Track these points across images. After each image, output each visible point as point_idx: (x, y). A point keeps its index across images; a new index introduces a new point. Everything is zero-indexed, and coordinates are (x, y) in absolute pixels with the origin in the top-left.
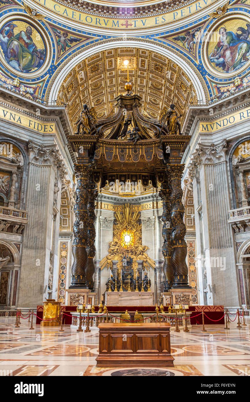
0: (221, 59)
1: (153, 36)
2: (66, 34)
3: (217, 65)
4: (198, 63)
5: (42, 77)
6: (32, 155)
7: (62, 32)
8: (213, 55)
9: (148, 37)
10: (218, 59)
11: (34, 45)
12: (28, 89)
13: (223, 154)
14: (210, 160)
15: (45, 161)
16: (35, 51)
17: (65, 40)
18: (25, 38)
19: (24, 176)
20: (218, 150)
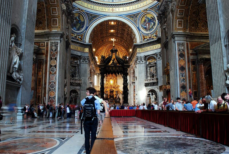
0: (145, 26)
1: (122, 15)
2: (91, 15)
3: (144, 28)
4: (137, 26)
5: (84, 31)
6: (82, 60)
7: (90, 15)
8: (143, 24)
9: (120, 15)
10: (144, 26)
11: (81, 20)
12: (79, 37)
13: (144, 60)
14: (140, 62)
15: (86, 62)
16: (81, 22)
17: (91, 17)
18: (78, 18)
19: (80, 67)
20: (143, 59)
